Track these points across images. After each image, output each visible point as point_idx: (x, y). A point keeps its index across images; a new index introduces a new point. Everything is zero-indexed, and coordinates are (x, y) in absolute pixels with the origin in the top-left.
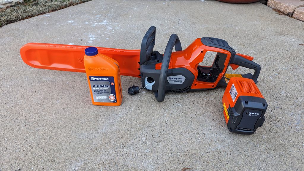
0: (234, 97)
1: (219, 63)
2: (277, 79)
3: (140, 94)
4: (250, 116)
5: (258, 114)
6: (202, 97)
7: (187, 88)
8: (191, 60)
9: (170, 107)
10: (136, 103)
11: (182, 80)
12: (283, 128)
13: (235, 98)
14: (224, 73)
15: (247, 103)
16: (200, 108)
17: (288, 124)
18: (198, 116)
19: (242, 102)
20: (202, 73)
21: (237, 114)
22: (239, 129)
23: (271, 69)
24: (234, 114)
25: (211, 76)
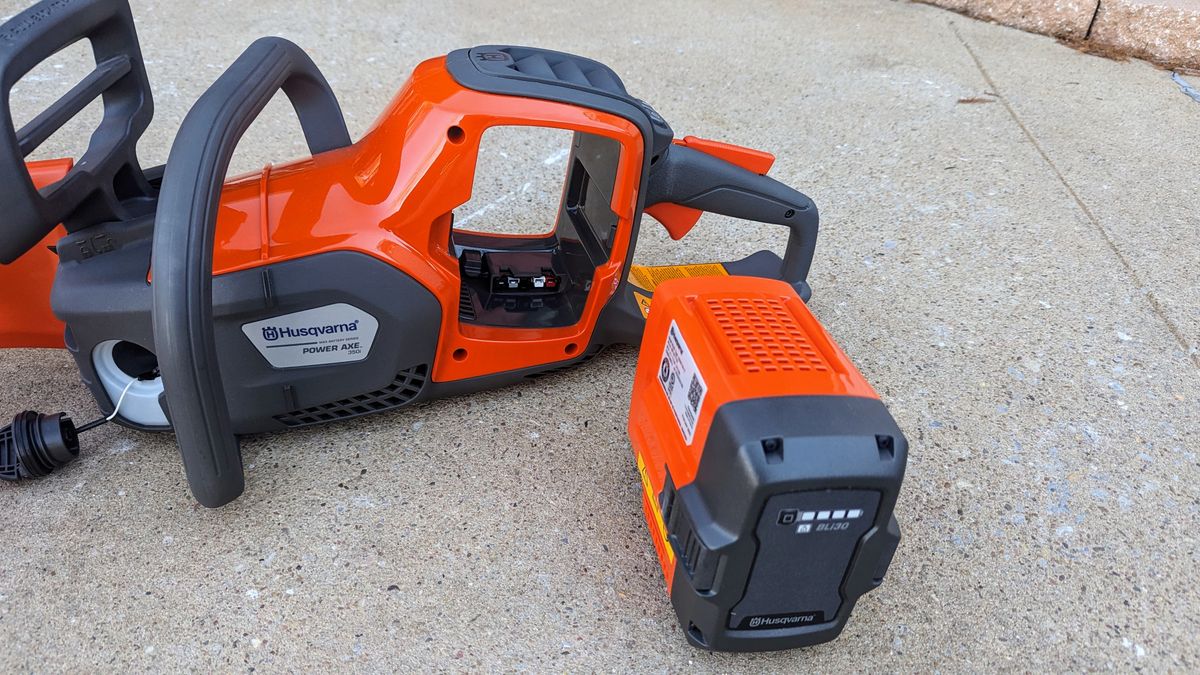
0: (689, 414)
1: (590, 210)
2: (899, 268)
3: (91, 463)
4: (803, 535)
5: (854, 514)
6: (511, 423)
7: (406, 385)
8: (394, 202)
9: (293, 533)
10: (39, 542)
11: (351, 334)
12: (989, 548)
13: (696, 416)
14: (619, 264)
15: (773, 449)
16: (498, 498)
17: (1010, 516)
18: (484, 562)
19: (743, 452)
20: (496, 273)
21: (718, 536)
22: (745, 625)
23: (860, 221)
24: (701, 532)
25: (556, 288)
